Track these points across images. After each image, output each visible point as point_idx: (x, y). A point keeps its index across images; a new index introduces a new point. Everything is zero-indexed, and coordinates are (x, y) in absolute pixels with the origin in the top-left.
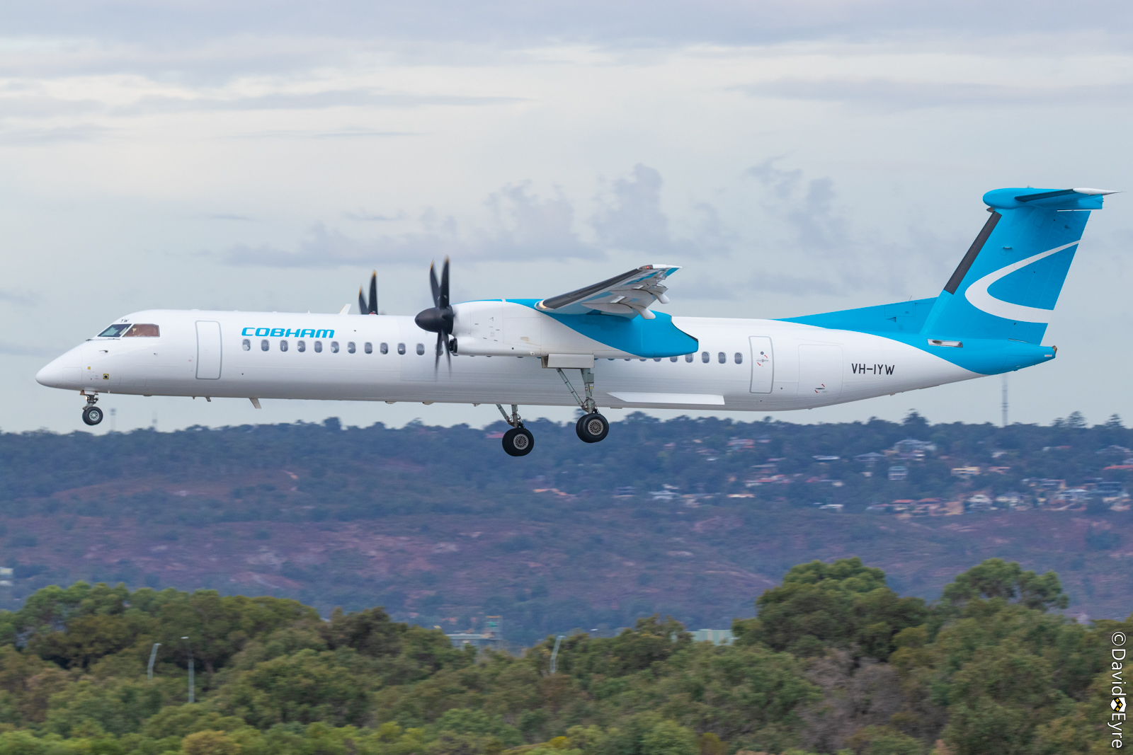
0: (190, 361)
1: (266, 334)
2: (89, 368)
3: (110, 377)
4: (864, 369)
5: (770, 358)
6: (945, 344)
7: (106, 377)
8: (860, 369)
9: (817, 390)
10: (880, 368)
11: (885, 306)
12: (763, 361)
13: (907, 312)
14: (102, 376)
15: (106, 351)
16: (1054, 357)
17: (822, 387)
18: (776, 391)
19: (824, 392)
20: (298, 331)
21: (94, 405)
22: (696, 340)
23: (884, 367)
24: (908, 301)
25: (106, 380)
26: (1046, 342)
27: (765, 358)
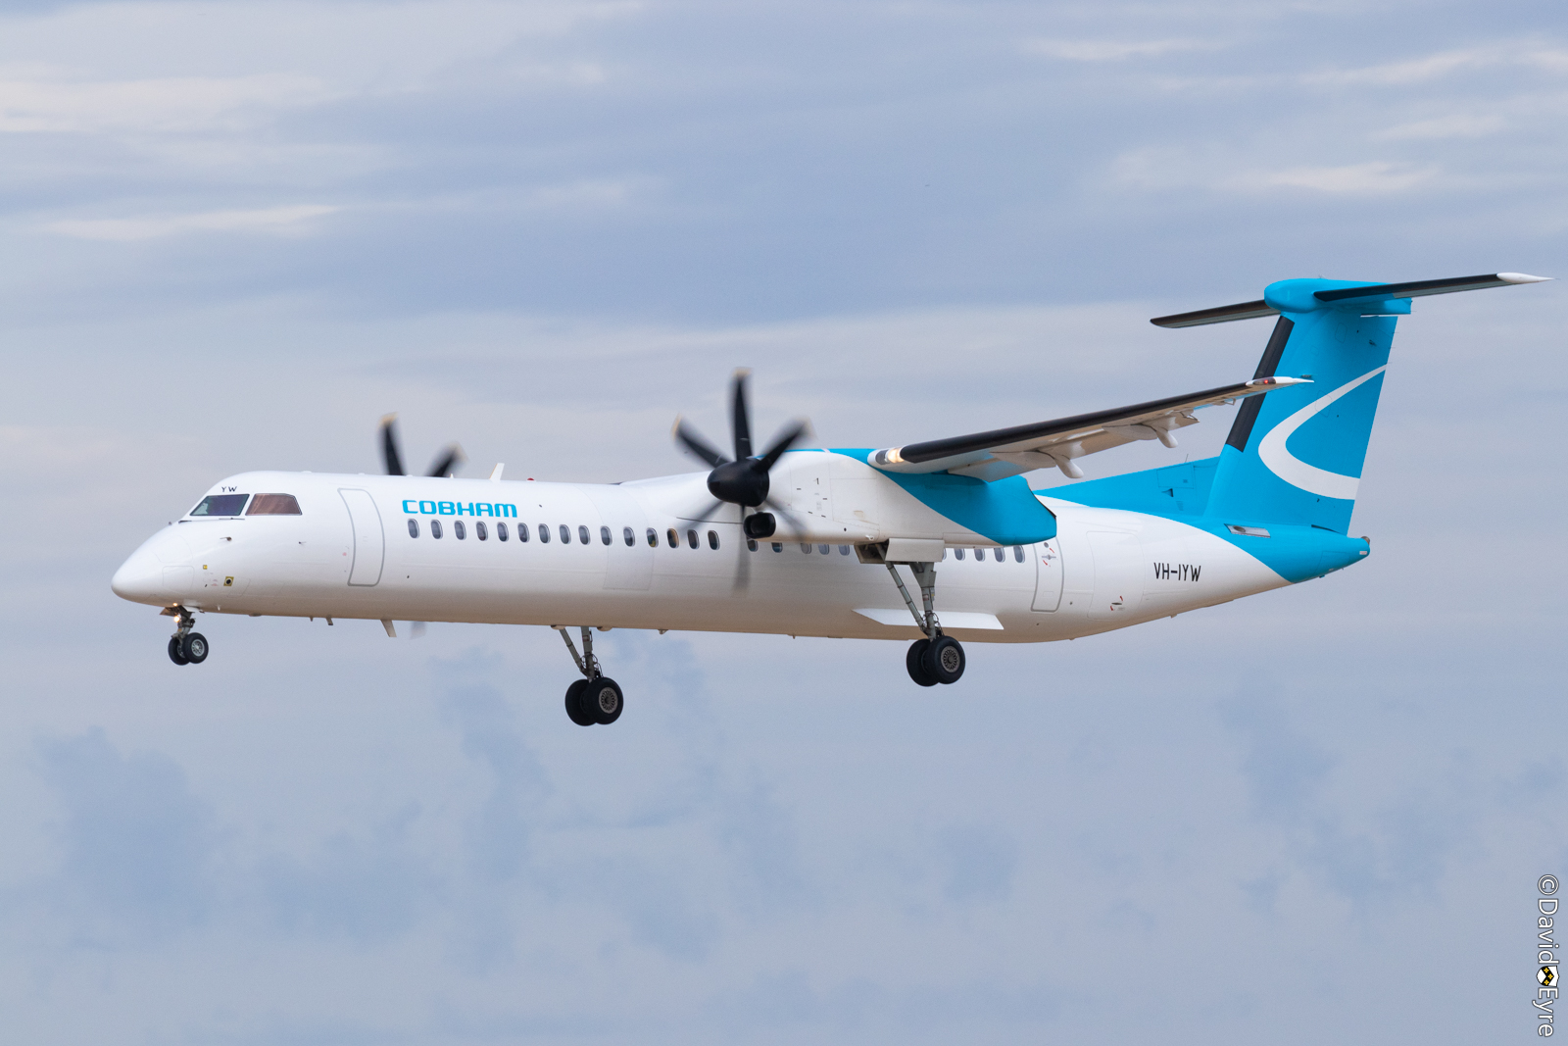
0: (345, 554)
1: (434, 512)
2: (205, 567)
3: (234, 582)
4: (1168, 571)
5: (1057, 554)
6: (1250, 531)
7: (229, 582)
8: (1164, 571)
9: (1114, 607)
10: (1186, 571)
11: (1157, 470)
12: (1049, 557)
13: (1185, 481)
14: (224, 581)
15: (229, 539)
16: (1368, 554)
17: (1119, 601)
18: (1065, 607)
19: (1120, 609)
20: (471, 505)
21: (192, 631)
22: (1054, 516)
23: (1189, 568)
24: (1182, 462)
25: (228, 588)
26: (1354, 532)
27: (1051, 554)
